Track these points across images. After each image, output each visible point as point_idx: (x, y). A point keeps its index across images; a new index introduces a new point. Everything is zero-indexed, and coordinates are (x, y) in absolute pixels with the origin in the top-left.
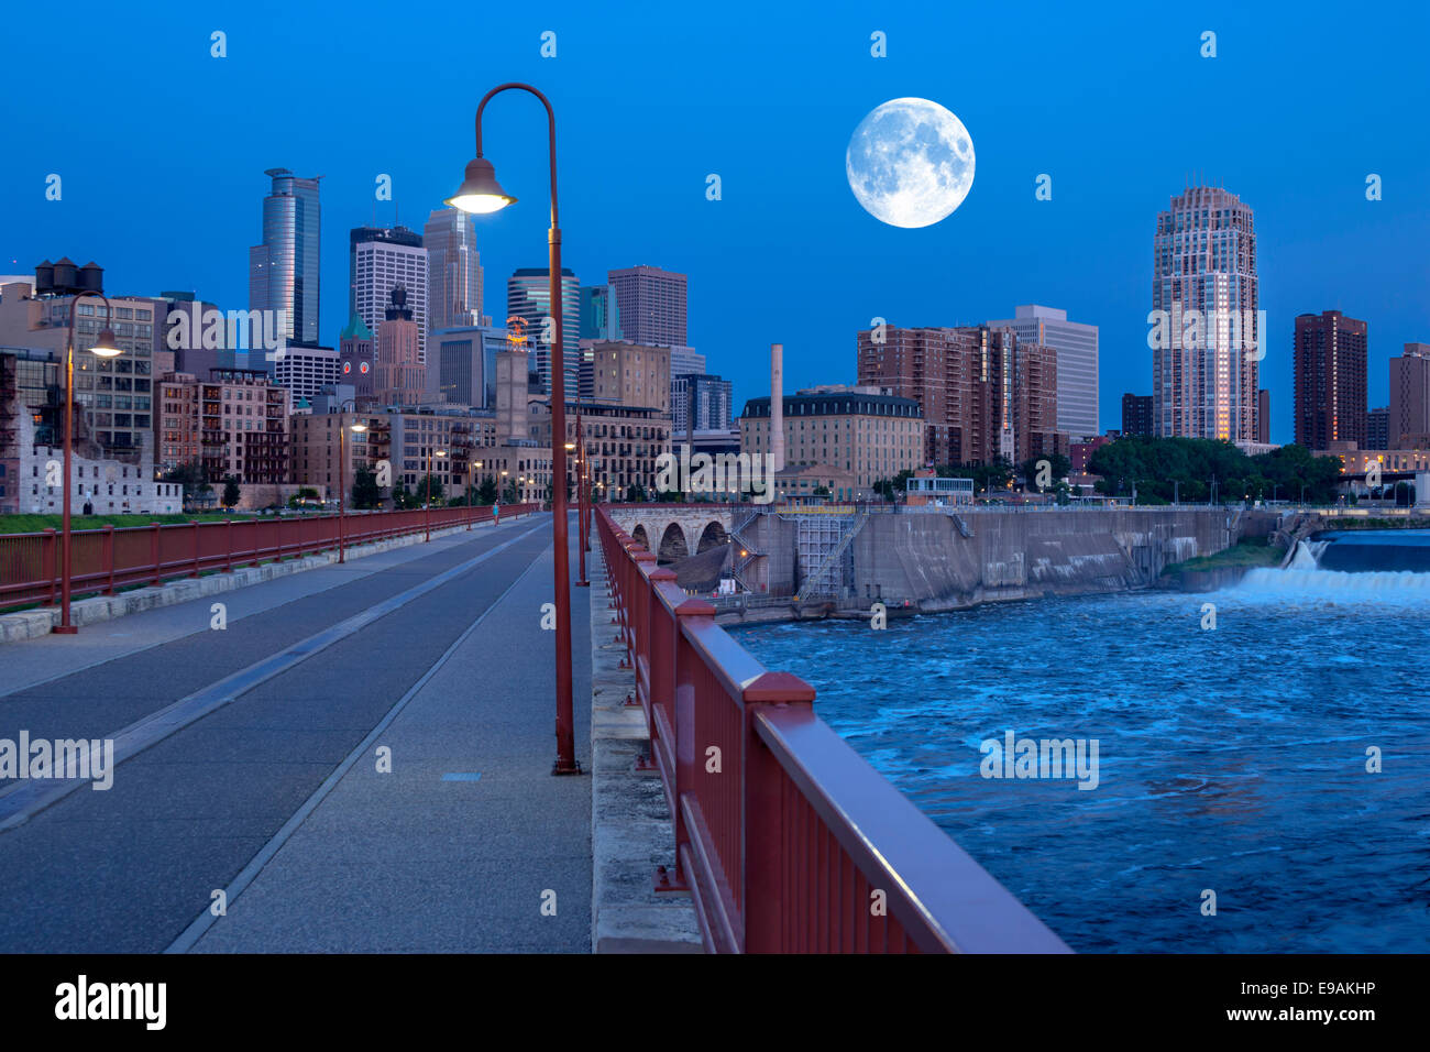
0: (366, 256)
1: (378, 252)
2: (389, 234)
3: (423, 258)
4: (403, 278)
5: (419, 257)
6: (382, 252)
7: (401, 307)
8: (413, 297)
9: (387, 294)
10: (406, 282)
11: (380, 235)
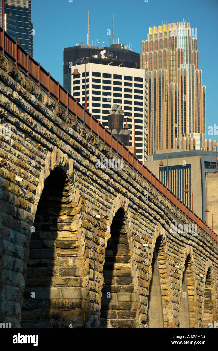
0: (81, 78)
1: (94, 74)
2: (105, 54)
3: (140, 79)
4: (120, 101)
5: (137, 79)
6: (98, 74)
7: (118, 132)
8: (130, 120)
9: (104, 118)
10: (123, 105)
11: (96, 56)
